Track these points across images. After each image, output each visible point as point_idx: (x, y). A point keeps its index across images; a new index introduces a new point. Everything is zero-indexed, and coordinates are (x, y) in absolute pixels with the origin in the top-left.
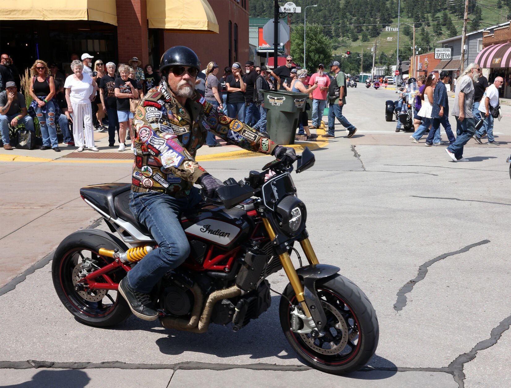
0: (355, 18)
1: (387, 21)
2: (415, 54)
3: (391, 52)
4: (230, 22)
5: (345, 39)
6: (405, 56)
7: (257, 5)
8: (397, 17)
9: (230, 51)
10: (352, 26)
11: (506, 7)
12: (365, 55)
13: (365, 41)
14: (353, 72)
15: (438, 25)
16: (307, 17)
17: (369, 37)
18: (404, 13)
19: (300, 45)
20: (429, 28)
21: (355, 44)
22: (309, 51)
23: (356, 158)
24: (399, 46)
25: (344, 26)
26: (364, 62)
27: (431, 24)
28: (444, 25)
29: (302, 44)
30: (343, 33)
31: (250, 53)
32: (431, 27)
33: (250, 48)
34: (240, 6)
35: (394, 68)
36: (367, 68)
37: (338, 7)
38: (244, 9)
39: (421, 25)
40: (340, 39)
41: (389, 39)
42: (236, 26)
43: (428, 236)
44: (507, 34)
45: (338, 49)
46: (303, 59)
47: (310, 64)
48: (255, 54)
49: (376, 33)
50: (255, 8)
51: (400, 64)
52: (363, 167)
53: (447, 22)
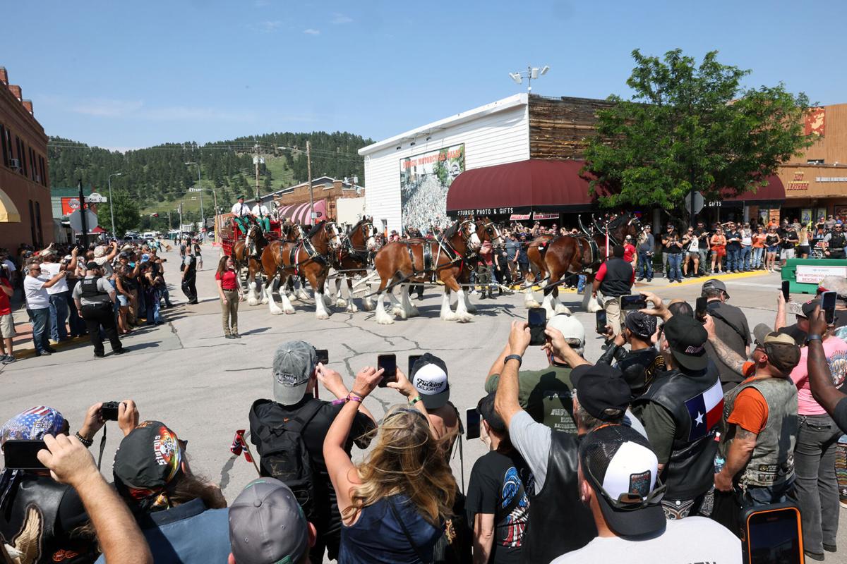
0: (160, 181)
1: (190, 184)
2: (218, 214)
3: (197, 210)
4: (31, 201)
5: (152, 200)
6: (209, 214)
7: (57, 171)
8: (198, 179)
9: (33, 229)
10: (157, 189)
11: (291, 170)
12: (172, 214)
13: (171, 201)
14: (162, 229)
15: (236, 185)
16: (111, 182)
17: (174, 197)
18: (205, 177)
19: (106, 210)
20: (229, 188)
21: (161, 205)
22: (116, 215)
23: (173, 335)
24: (203, 205)
25: (150, 188)
26: (172, 220)
27: (230, 184)
28: (242, 185)
29: (109, 209)
30: (149, 195)
31: (55, 226)
32: (230, 188)
33: (54, 222)
34: (40, 184)
35: (201, 225)
36: (176, 226)
37: (142, 172)
38: (44, 187)
39: (222, 185)
40: (147, 200)
41: (193, 198)
42: (38, 204)
43: (242, 411)
44: (293, 197)
45: (145, 210)
46: (111, 222)
47: (119, 226)
48: (60, 226)
49: (181, 195)
50: (55, 173)
51: (206, 222)
52: (181, 344)
53: (243, 182)
